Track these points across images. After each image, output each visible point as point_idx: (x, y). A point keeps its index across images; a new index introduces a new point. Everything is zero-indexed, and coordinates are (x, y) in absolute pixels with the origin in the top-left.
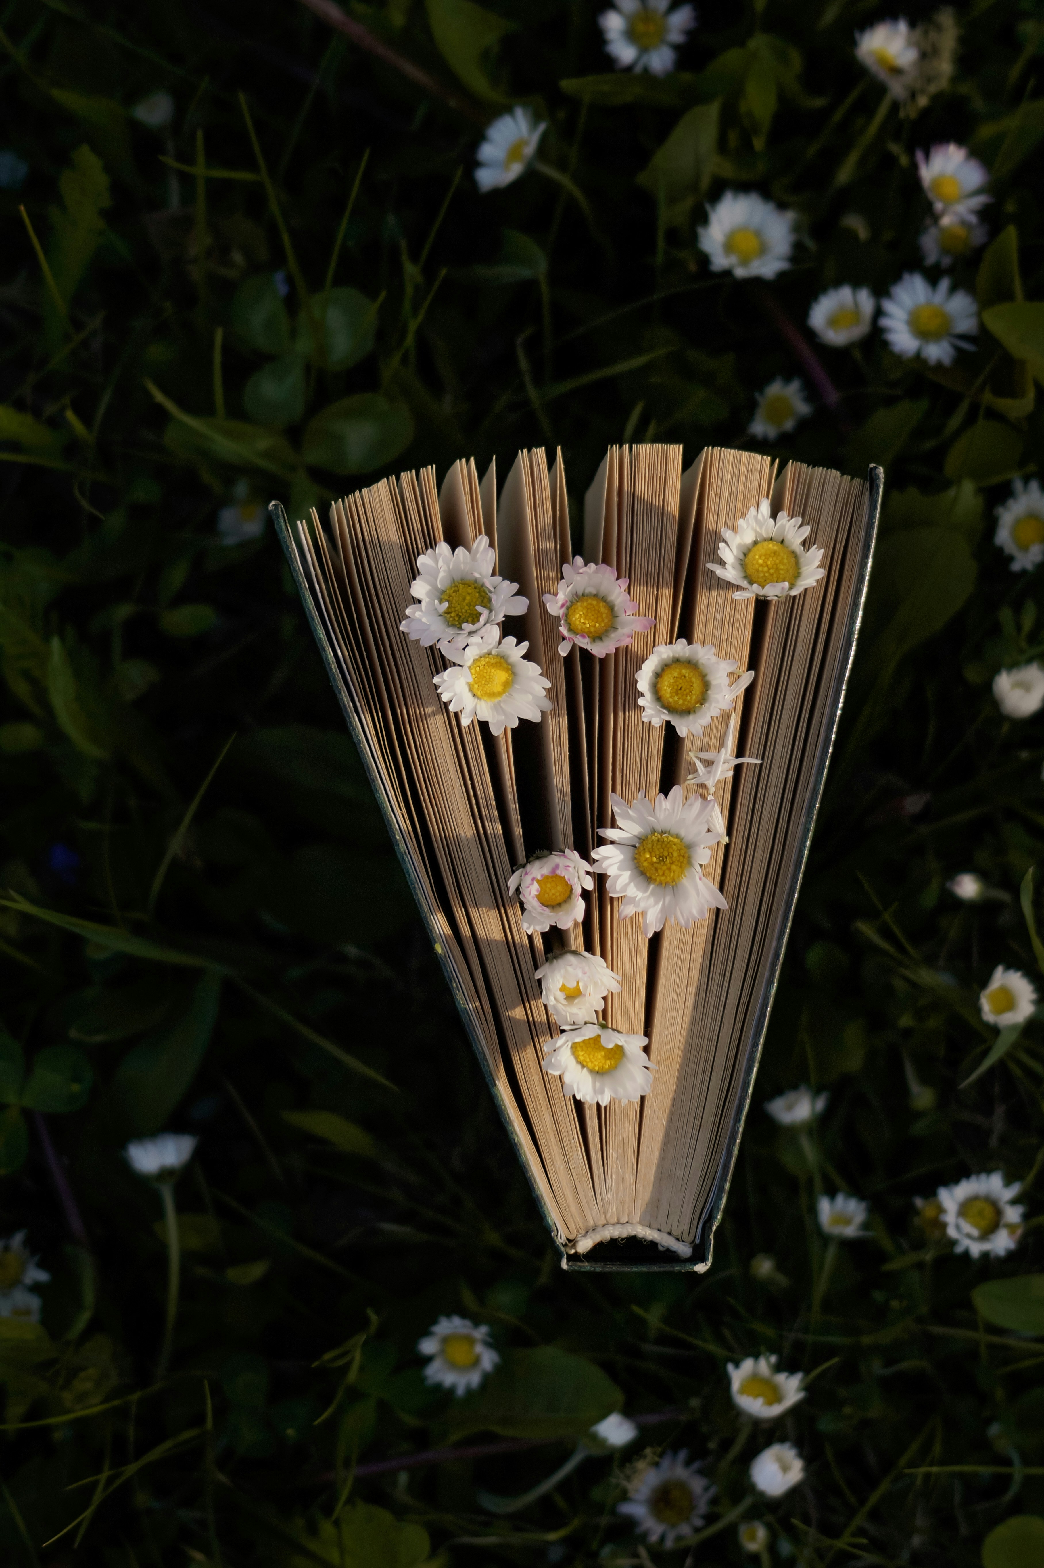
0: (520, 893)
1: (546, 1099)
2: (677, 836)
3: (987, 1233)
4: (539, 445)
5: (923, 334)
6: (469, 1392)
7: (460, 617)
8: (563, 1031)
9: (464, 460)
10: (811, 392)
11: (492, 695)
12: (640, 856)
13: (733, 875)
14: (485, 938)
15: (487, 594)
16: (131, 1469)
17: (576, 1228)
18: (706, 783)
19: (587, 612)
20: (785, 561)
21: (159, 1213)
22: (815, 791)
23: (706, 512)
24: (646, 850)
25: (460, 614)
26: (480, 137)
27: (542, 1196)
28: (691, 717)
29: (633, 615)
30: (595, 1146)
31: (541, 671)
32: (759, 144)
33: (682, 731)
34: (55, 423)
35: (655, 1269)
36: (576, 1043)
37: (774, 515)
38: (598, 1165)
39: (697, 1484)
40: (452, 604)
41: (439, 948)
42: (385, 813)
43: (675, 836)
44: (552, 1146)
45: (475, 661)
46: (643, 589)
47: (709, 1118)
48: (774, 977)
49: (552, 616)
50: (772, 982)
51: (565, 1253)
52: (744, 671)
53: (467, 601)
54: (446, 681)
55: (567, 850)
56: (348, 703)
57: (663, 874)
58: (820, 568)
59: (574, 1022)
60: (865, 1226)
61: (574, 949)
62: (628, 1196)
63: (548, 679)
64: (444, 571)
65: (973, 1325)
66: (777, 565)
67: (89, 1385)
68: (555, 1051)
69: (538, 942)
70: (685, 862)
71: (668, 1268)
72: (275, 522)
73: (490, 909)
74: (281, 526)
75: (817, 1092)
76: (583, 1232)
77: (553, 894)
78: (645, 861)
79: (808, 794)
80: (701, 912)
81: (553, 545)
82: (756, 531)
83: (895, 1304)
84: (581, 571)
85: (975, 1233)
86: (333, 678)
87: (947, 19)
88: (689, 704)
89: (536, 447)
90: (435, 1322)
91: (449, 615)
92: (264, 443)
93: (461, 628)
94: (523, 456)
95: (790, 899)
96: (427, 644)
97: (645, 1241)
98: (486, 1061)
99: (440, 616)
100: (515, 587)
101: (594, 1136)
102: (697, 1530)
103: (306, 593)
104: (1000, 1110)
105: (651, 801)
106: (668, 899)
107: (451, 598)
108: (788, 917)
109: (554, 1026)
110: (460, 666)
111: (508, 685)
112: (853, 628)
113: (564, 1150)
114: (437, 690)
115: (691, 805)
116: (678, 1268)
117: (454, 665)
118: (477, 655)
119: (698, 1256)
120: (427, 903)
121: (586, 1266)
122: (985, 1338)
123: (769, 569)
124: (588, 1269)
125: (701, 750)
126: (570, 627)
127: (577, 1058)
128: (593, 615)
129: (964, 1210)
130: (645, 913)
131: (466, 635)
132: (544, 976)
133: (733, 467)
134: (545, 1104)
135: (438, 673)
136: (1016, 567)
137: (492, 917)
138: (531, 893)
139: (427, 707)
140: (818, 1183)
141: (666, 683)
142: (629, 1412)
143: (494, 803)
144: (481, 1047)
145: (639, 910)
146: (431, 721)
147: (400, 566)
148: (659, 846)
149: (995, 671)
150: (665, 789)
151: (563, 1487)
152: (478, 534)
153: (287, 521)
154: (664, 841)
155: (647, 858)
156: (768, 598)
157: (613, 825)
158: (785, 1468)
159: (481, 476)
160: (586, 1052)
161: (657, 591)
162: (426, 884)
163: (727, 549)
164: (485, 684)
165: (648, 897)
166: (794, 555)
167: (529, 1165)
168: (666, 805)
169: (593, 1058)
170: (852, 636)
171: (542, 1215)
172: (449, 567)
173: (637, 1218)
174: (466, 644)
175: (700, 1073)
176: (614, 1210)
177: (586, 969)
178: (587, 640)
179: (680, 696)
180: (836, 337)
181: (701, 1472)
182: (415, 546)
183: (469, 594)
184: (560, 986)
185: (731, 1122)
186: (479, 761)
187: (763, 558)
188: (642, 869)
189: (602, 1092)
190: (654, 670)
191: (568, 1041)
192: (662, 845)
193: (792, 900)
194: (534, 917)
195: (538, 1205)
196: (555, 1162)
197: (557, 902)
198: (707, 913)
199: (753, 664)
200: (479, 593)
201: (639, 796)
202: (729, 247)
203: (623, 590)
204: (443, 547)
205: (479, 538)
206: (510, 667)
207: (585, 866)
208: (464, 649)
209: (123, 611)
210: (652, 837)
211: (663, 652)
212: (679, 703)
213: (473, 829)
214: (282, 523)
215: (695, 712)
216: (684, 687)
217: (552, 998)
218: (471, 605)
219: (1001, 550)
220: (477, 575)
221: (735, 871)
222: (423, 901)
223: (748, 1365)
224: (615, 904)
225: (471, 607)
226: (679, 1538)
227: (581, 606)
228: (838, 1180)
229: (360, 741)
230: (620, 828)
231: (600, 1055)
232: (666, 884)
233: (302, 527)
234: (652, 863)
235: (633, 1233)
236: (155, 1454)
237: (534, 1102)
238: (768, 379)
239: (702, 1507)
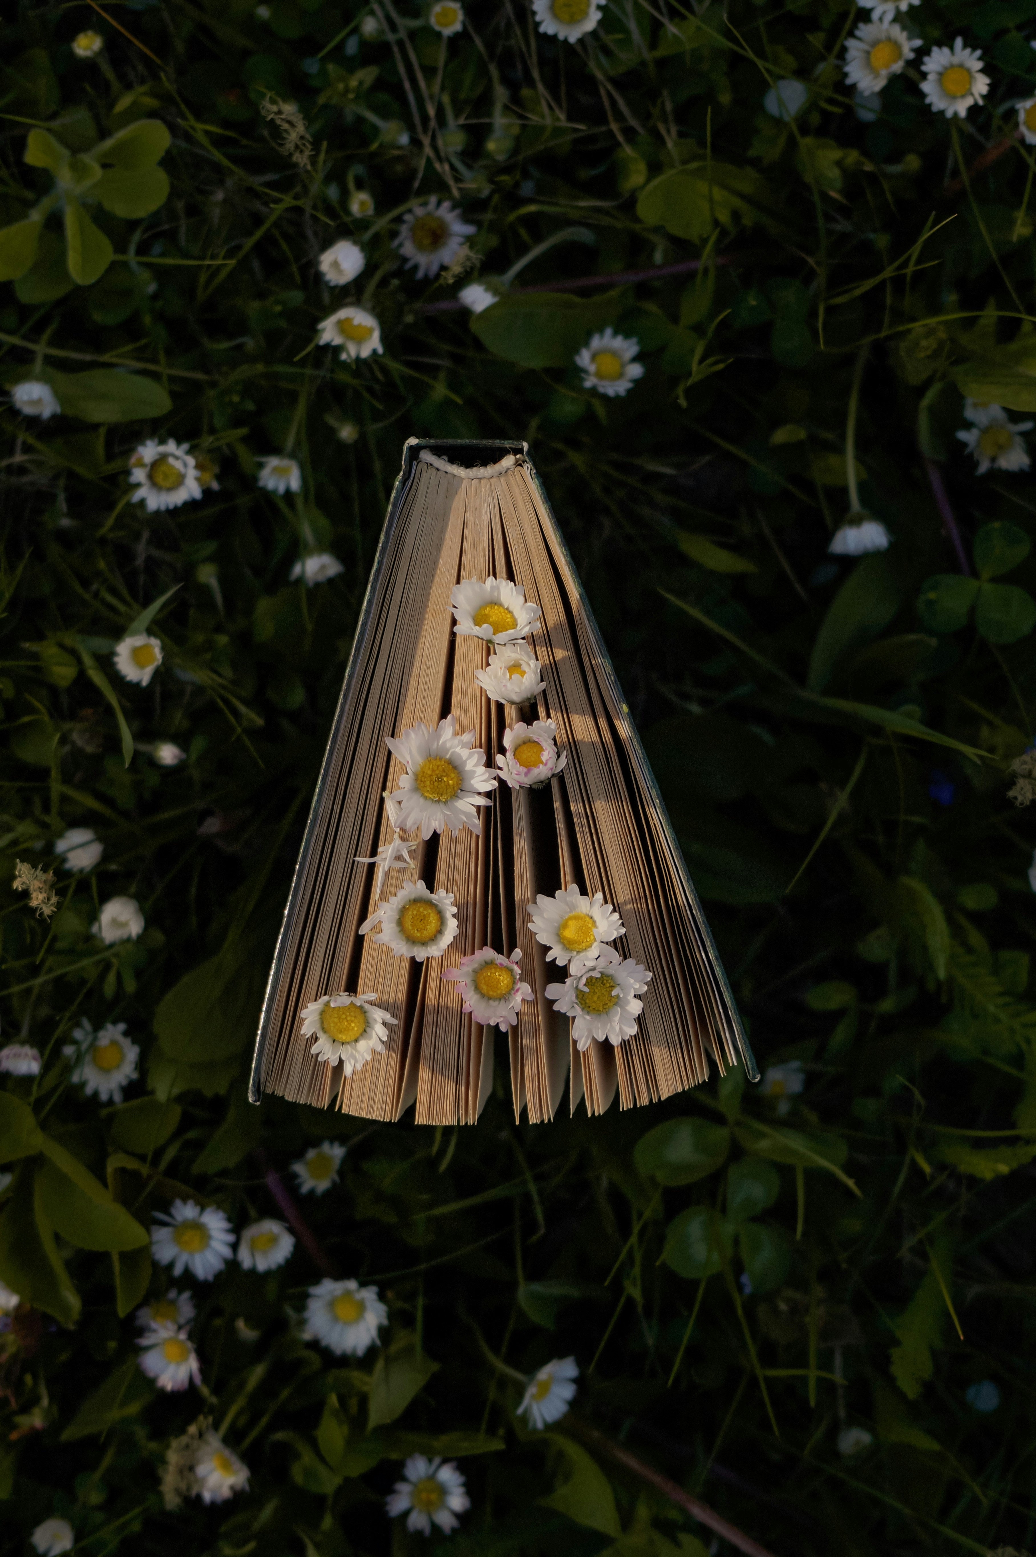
0: (557, 753)
1: (538, 582)
2: (426, 798)
3: (162, 459)
4: (536, 1125)
5: (198, 1227)
6: (601, 331)
7: (602, 983)
8: (523, 638)
9: (597, 1114)
10: (291, 1182)
11: (577, 918)
12: (457, 782)
13: (380, 765)
14: (586, 717)
15: (579, 1002)
16: (888, 273)
17: (515, 476)
18: (401, 842)
19: (497, 985)
20: (332, 1025)
21: (862, 487)
22: (311, 833)
23: (397, 1068)
24: (452, 787)
25: (602, 985)
26: (574, 1404)
27: (543, 503)
28: (413, 897)
29: (459, 982)
30: (498, 542)
31: (536, 936)
32: (333, 1400)
33: (421, 885)
34: (941, 1167)
35: (450, 441)
36: (513, 629)
37: (341, 1062)
38: (496, 527)
39: (408, 249)
40: (609, 994)
41: (625, 708)
42: (667, 821)
43: (428, 798)
44: (534, 544)
45: (590, 946)
46: (450, 1004)
47: (404, 564)
48: (348, 680)
49: (526, 982)
50: (349, 676)
51: (525, 456)
52: (367, 934)
53: (597, 996)
54: (615, 930)
55: (518, 788)
56: (697, 913)
57: (438, 767)
58: (303, 1018)
59: (514, 645)
60: (261, 465)
61: (513, 706)
62: (472, 501)
63: (531, 930)
64: (614, 1021)
65: (172, 379)
66: (340, 1021)
67: (924, 343)
68: (530, 623)
69: (542, 712)
70: (420, 777)
71: (440, 442)
72: (755, 1064)
73: (582, 741)
74: (750, 1061)
75: (300, 580)
76: (509, 472)
77: (529, 751)
78: (453, 778)
79: (316, 832)
80: (407, 735)
81: (524, 1042)
82: (356, 1050)
83: (236, 398)
84: (502, 1019)
85: (171, 460)
86: (709, 934)
87: (171, 1501)
88: (414, 907)
89: (536, 1124)
90: (629, 392)
91: (611, 984)
92: (763, 1144)
93: (602, 973)
94: (549, 1114)
95: (333, 744)
96: (629, 960)
97: (458, 464)
98: (587, 615)
99: (618, 985)
100: (556, 1007)
101: (499, 552)
102: (410, 211)
103: (730, 1005)
104: (140, 561)
105: (447, 828)
106: (435, 746)
107: (609, 999)
108: (335, 729)
109: (530, 643)
110: (603, 942)
111: (564, 925)
112: (277, 968)
113: (524, 540)
114: (622, 923)
115: (414, 823)
116: (432, 441)
117: (607, 943)
118: (589, 951)
119: (415, 451)
120: (634, 746)
121: (507, 444)
122: (161, 368)
123: (346, 1018)
124: (506, 442)
125: (404, 869)
126: (512, 973)
127: (513, 616)
128: (493, 982)
129: (180, 480)
130: (454, 735)
131: (598, 967)
132: (538, 684)
133: (374, 1104)
134: (539, 578)
135: (621, 937)
136: (122, 1027)
137: (580, 733)
138: (548, 753)
139: (631, 909)
140: (300, 504)
141: (433, 925)
142: (465, 313)
143: (577, 828)
144: (591, 626)
145: (459, 737)
146: (628, 897)
147: (651, 1027)
148: (441, 790)
149: (140, 937)
150: (436, 836)
151: (523, 249)
152: (586, 1052)
153: (745, 1065)
154: (437, 794)
155: (451, 780)
156: (347, 993)
157: (478, 808)
158: (335, 264)
159: (583, 1099)
160: (505, 621)
161: (439, 1003)
162: (634, 762)
163: (381, 1035)
164: (583, 927)
165: (451, 748)
166: (324, 1030)
167: (553, 528)
168: (435, 825)
169: (499, 616)
170: (278, 962)
171: (543, 487)
172: (611, 1025)
173: (465, 483)
174: (598, 960)
175: (410, 602)
176: (483, 490)
177: (503, 689)
178: (498, 962)
179: (422, 915)
180: (271, 1227)
181: (405, 260)
182: (638, 1043)
183: (594, 1002)
184: (526, 676)
185: (385, 561)
186: (588, 863)
187: (351, 1028)
188: (456, 771)
189: (492, 587)
190: (443, 936)
191: (520, 630)
192: (439, 790)
193: (331, 743)
194: (545, 733)
195: (546, 496)
196: (532, 530)
197: (526, 745)
198: (403, 733)
199: (359, 941)
200: (586, 1003)
201: (457, 832)
202: (361, 1307)
203: (467, 1003)
204: (615, 1041)
205: (585, 1049)
206: (562, 941)
207: (503, 775)
208: (599, 956)
209: (887, 1005)
210: (447, 798)
211: (435, 951)
212: (422, 908)
213: (595, 807)
214: (749, 1062)
215: (410, 901)
216: (418, 922)
217: (532, 666)
218: (593, 993)
219: (134, 1042)
220: (588, 1017)
221: (378, 768)
222: (637, 748)
223: (365, 353)
224: (478, 743)
225: (593, 991)
226: (425, 204)
227: (502, 990)
228: (283, 506)
229: (688, 880)
230: (473, 805)
231: (493, 618)
232: (436, 759)
233: (733, 1060)
234: (447, 776)
235: (468, 470)
236: (868, 285)
237: (548, 580)
238: (328, 1193)
239: (404, 229)
